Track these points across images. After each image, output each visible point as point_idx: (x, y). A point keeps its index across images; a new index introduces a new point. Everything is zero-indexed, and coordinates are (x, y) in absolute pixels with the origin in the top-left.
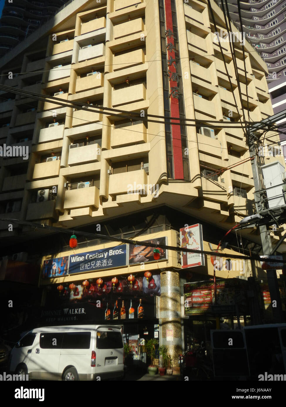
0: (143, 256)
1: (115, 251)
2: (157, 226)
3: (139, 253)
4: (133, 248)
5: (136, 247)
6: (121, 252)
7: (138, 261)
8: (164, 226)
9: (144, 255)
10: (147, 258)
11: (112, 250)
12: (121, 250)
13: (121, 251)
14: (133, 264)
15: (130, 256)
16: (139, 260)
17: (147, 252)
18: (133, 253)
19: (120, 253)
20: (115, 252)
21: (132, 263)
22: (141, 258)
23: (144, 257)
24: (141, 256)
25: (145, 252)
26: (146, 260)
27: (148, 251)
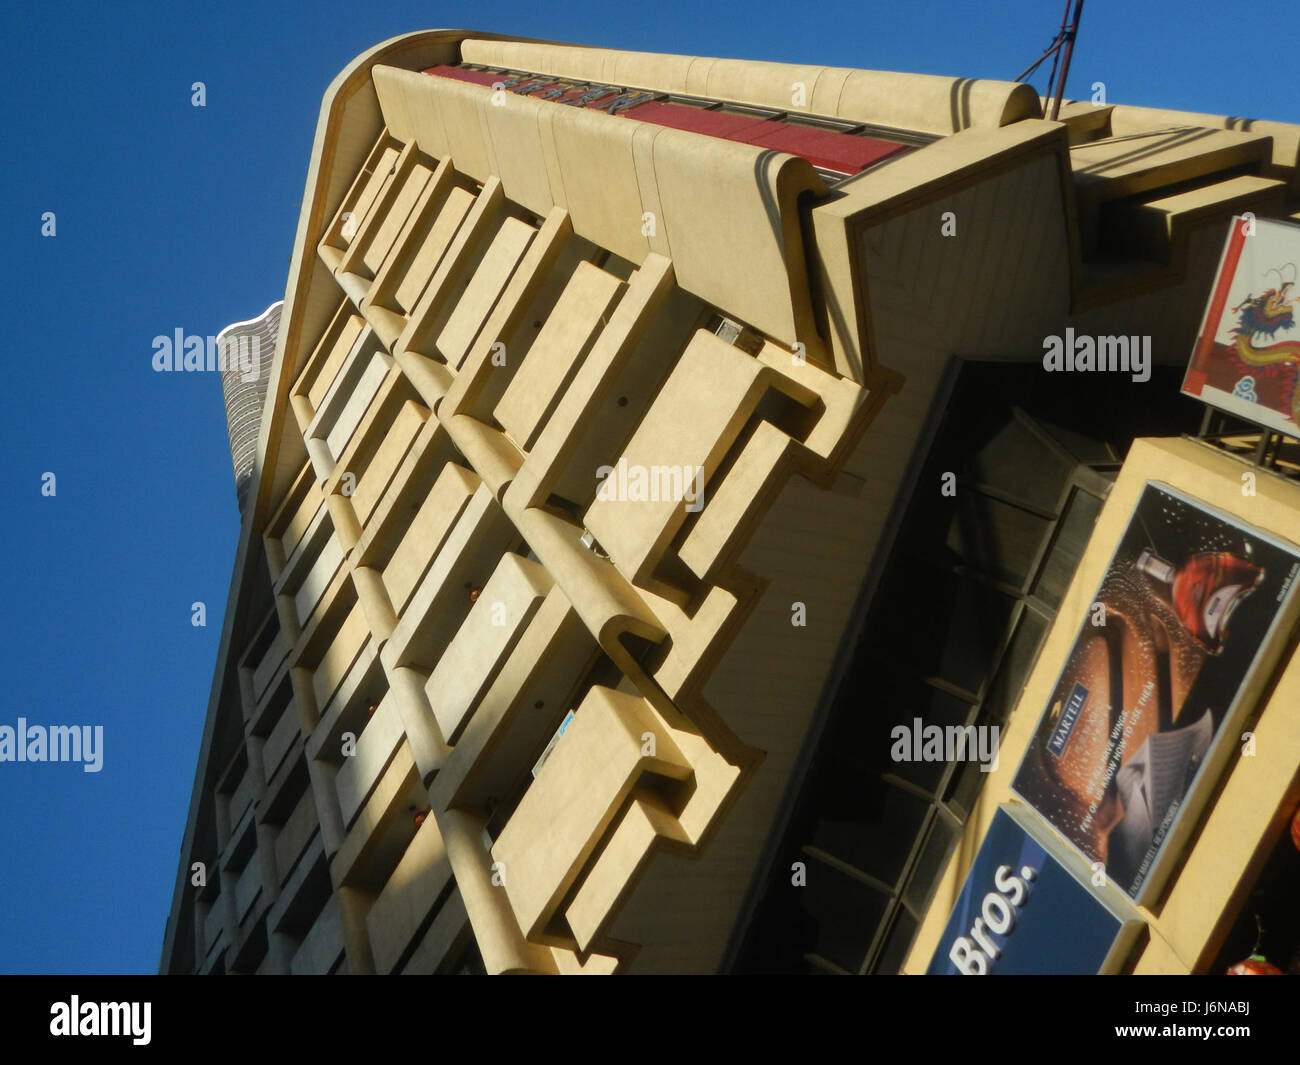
0: (1154, 741)
1: (978, 923)
2: (1054, 524)
3: (1111, 758)
4: (1056, 779)
5: (1058, 751)
6: (1014, 882)
7: (1161, 811)
8: (1083, 475)
9: (1154, 722)
10: (1191, 714)
11: (961, 942)
12: (1002, 870)
13: (1006, 877)
14: (1152, 871)
15: (1084, 842)
16: (1157, 793)
17: (1151, 686)
18: (1086, 806)
19: (1017, 900)
20: (986, 929)
21: (1139, 866)
22: (1154, 764)
23: (1170, 736)
24: (1145, 754)
25: (1135, 704)
26: (1193, 736)
27: (1151, 673)
